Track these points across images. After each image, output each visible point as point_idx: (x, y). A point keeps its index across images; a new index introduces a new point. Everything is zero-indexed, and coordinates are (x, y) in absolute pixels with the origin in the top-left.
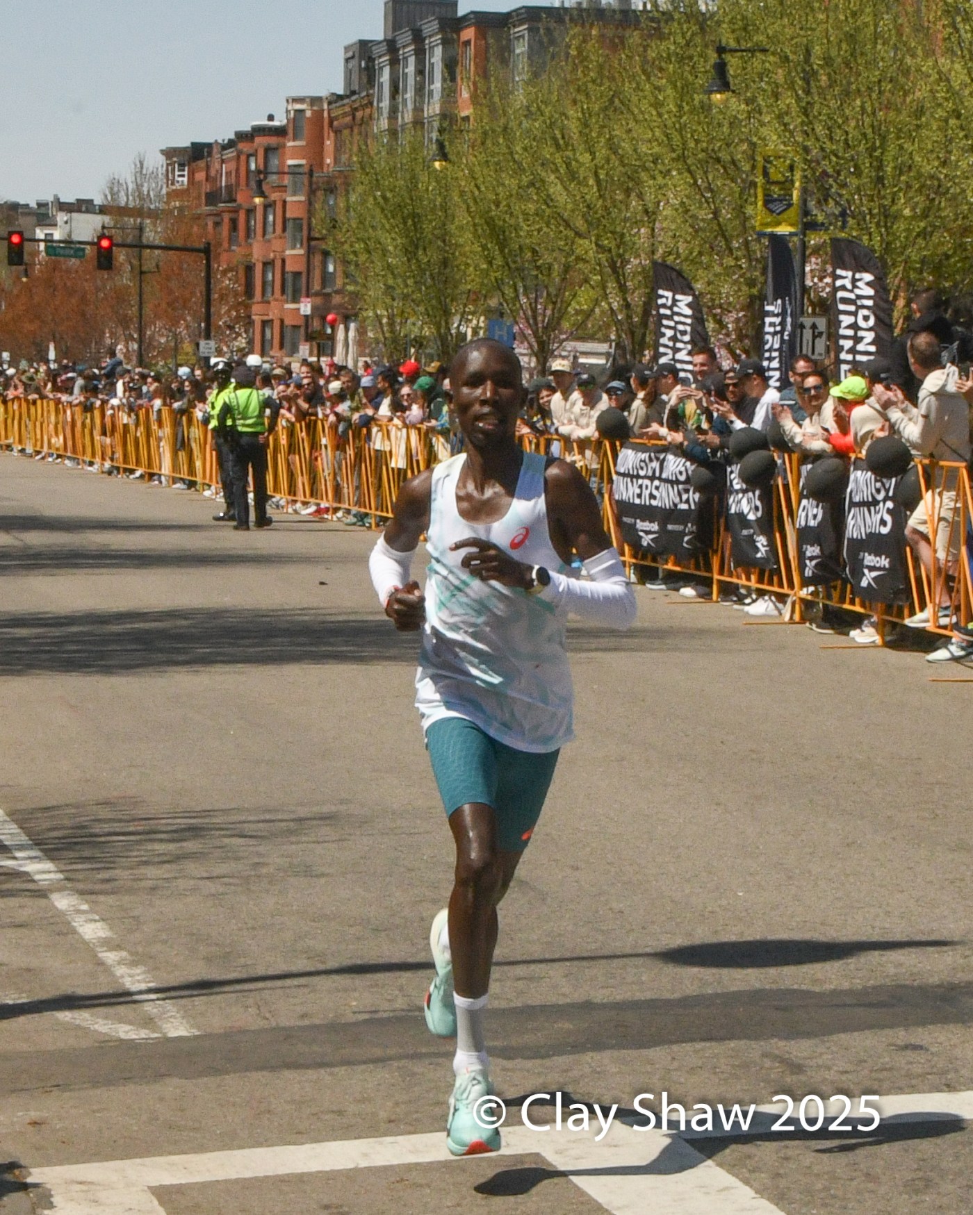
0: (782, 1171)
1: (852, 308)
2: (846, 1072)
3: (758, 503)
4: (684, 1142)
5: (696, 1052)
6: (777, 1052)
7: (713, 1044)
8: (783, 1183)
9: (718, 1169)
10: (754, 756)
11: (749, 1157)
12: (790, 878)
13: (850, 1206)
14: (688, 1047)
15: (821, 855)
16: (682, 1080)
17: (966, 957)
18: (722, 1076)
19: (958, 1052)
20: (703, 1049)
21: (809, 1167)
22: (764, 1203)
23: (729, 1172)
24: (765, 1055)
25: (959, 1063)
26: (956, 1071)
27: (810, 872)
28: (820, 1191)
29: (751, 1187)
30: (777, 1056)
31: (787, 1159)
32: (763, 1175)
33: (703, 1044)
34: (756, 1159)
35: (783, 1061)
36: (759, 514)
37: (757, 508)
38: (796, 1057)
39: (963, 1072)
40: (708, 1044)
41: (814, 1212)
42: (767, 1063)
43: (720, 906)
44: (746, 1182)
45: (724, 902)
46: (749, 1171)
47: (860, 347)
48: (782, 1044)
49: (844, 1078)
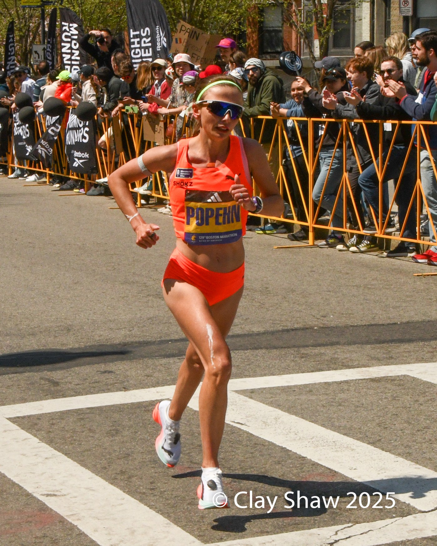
0: (51, 430)
1: (69, 40)
2: (78, 384)
3: (28, 130)
4: (6, 420)
5: (10, 379)
6: (46, 377)
7: (18, 374)
8: (52, 435)
9: (22, 430)
10: (31, 245)
11: (36, 424)
12: (50, 299)
13: (83, 443)
14: (6, 376)
15: (63, 288)
16: (4, 391)
17: (130, 331)
18: (22, 389)
19: (128, 373)
20: (13, 378)
21: (63, 428)
22: (44, 444)
23: (27, 431)
24: (41, 378)
25: (129, 378)
26: (128, 381)
27: (58, 296)
28: (69, 438)
29: (37, 438)
30: (47, 379)
31: (53, 424)
32: (43, 432)
33: (13, 375)
34: (39, 425)
35: (49, 380)
36: (28, 135)
37: (27, 133)
38: (56, 379)
39: (131, 382)
40: (15, 375)
41: (66, 447)
42: (43, 382)
43: (18, 313)
44: (35, 436)
45: (20, 311)
46: (36, 430)
47: (73, 58)
48: (49, 373)
49: (78, 387)
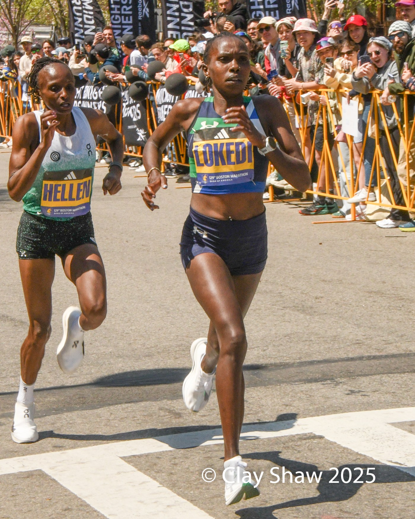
0: (173, 471)
2: (204, 416)
3: (139, 112)
4: (120, 459)
5: (123, 409)
6: (166, 407)
7: (132, 404)
8: (175, 477)
9: (139, 472)
10: (145, 248)
11: (155, 464)
12: (168, 313)
13: (211, 488)
14: (119, 406)
15: (184, 299)
16: (117, 425)
17: (264, 350)
18: (138, 422)
19: (263, 402)
20: (127, 408)
21: (188, 468)
22: (165, 489)
23: (145, 473)
24: (161, 409)
25: (264, 407)
26: (263, 412)
27: (178, 309)
28: (195, 481)
29: (157, 481)
30: (167, 409)
31: (175, 464)
32: (163, 474)
33: (127, 405)
34: (159, 465)
35: (170, 411)
36: (139, 117)
37: (138, 114)
38: (177, 409)
39: (266, 412)
40: (129, 405)
41: (192, 492)
42: (162, 413)
43: (131, 330)
44: (155, 479)
45: (133, 328)
46: (156, 472)
47: (184, 22)
48: (169, 402)
49: (203, 419)
